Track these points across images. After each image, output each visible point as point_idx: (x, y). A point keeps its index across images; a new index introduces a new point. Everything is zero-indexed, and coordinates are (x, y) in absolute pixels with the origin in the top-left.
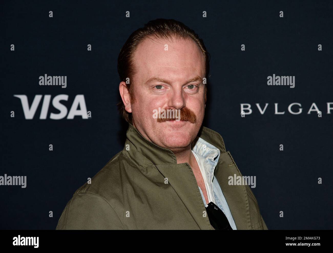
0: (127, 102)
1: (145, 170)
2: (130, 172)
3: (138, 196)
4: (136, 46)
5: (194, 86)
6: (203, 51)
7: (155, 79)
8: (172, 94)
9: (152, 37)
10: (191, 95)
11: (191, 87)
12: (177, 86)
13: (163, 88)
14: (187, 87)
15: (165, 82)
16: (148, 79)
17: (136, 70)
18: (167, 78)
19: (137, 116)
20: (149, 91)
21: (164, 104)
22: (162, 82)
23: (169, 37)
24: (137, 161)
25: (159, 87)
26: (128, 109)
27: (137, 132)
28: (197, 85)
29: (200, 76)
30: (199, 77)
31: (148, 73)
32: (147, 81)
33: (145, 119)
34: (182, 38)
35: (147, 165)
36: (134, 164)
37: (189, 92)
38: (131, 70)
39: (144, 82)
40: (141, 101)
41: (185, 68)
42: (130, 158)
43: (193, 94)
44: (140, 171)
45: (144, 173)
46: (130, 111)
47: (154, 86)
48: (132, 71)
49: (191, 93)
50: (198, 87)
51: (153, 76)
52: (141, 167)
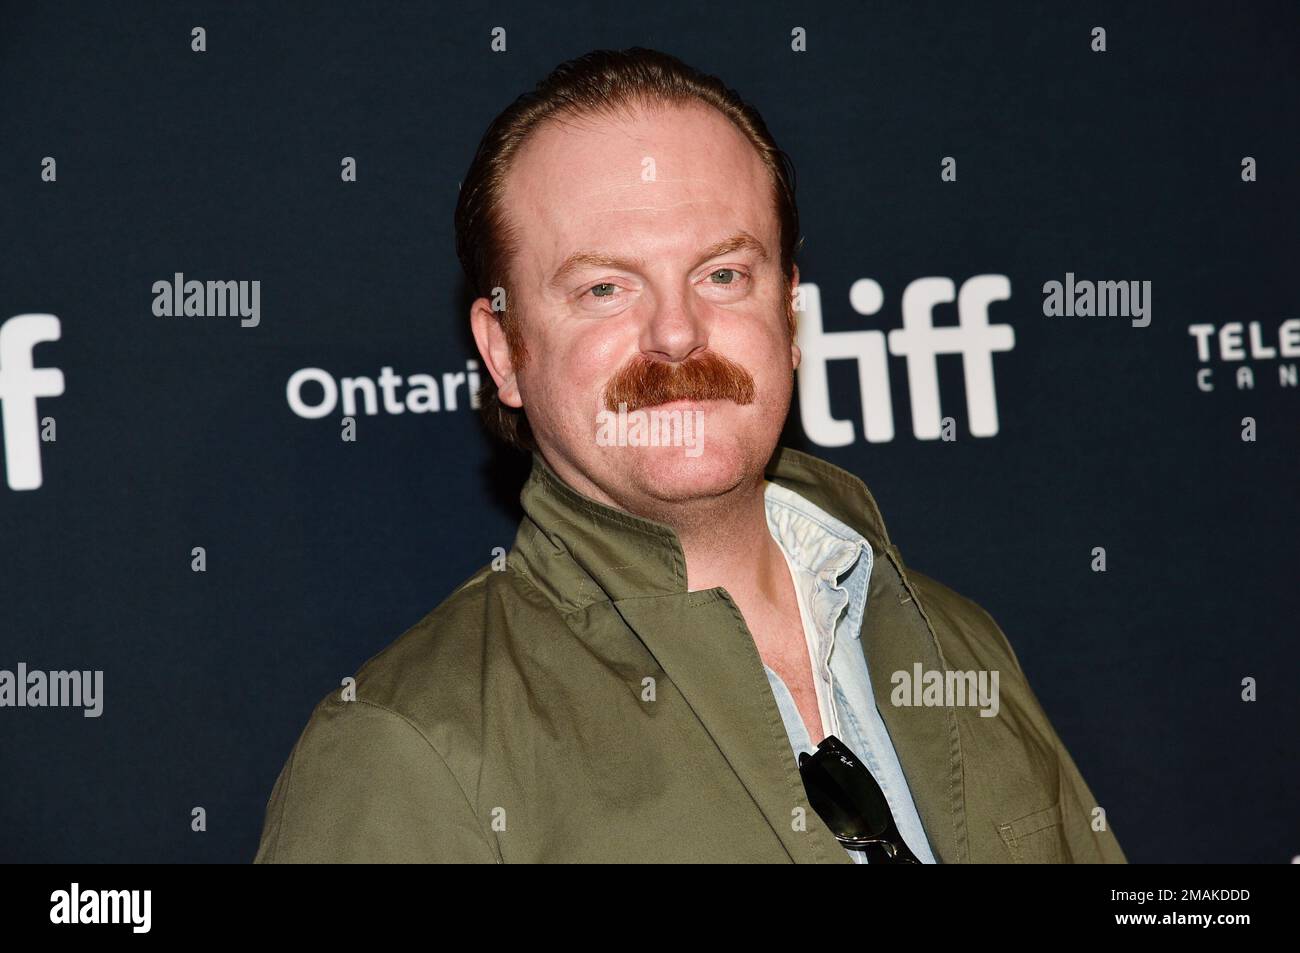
0: (503, 373)
1: (582, 616)
2: (523, 624)
3: (541, 712)
4: (510, 156)
5: (736, 276)
6: (760, 149)
7: (583, 259)
8: (651, 306)
9: (561, 115)
10: (725, 306)
11: (723, 276)
12: (668, 275)
13: (617, 290)
14: (709, 279)
15: (619, 265)
16: (559, 265)
17: (513, 241)
18: (627, 250)
19: (538, 410)
20: (568, 309)
21: (627, 345)
22: (610, 266)
23: (619, 106)
24: (556, 585)
25: (602, 289)
26: (510, 395)
27: (553, 481)
28: (746, 266)
29: (750, 233)
30: (749, 236)
31: (556, 244)
32: (554, 273)
33: (563, 409)
34: (666, 103)
35: (592, 598)
36: (542, 595)
37: (716, 297)
38: (498, 247)
39: (547, 281)
40: (545, 348)
41: (691, 205)
42: (530, 576)
43: (729, 302)
44: (561, 619)
45: (578, 628)
46: (515, 400)
47: (584, 289)
48: (502, 249)
49: (723, 299)
50: (748, 275)
51: (573, 247)
52: (567, 605)
